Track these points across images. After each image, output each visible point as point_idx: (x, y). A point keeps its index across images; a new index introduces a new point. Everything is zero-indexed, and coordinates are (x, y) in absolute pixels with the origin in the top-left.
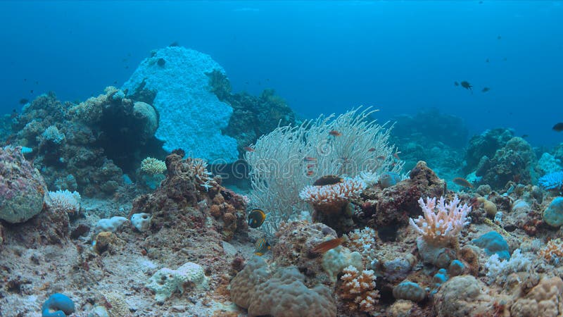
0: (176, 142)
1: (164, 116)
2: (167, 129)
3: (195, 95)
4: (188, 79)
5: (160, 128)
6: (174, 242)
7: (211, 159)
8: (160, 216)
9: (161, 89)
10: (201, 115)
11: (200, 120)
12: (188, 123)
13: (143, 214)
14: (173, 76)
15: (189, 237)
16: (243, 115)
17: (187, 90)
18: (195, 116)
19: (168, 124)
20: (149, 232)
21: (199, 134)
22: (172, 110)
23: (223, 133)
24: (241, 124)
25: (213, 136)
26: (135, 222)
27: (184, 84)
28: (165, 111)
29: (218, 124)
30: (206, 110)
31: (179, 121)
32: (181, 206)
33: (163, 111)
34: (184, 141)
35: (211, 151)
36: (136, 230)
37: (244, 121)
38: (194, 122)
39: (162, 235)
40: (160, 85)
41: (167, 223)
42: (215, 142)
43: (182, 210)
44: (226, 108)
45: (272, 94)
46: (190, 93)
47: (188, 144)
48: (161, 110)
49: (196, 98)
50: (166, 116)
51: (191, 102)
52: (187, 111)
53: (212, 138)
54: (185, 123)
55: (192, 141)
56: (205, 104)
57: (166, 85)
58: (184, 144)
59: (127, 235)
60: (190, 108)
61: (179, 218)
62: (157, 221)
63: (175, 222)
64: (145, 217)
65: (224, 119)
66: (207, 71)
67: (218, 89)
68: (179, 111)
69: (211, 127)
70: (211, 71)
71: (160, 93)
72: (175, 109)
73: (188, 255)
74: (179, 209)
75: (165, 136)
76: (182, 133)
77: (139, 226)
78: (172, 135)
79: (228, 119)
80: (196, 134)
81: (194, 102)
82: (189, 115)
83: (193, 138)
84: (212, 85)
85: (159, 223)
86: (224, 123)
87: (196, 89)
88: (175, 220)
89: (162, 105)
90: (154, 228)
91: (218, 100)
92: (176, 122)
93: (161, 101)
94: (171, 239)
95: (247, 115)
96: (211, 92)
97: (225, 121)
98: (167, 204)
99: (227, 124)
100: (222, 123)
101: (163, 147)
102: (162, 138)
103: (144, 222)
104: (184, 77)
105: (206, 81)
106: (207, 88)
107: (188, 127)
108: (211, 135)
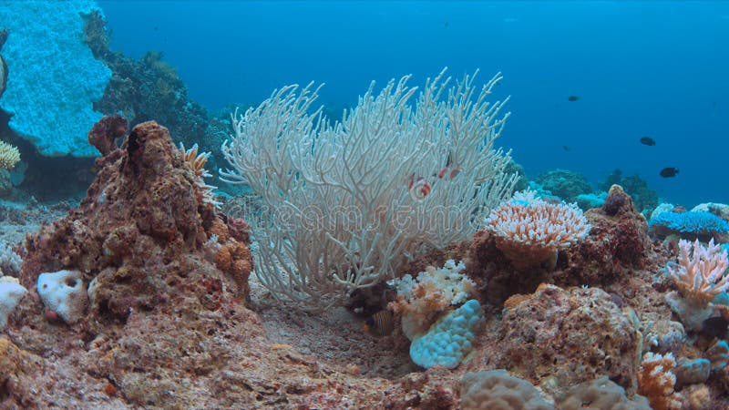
0: (29, 116)
1: (14, 73)
2: (17, 93)
3: (63, 45)
4: (55, 19)
5: (7, 92)
6: (185, 354)
7: (76, 147)
8: (120, 280)
9: (14, 30)
10: (67, 77)
11: (66, 84)
12: (48, 87)
13: (64, 273)
14: (35, 11)
15: (211, 333)
16: (122, 83)
17: (53, 35)
18: (58, 76)
19: (20, 86)
20: (93, 323)
21: (62, 105)
22: (26, 64)
23: (95, 109)
24: (117, 97)
25: (81, 112)
26: (52, 299)
27: (49, 26)
28: (17, 66)
29: (89, 93)
30: (75, 70)
31: (35, 82)
32: (173, 252)
33: (15, 64)
34: (40, 115)
35: (76, 135)
36: (58, 321)
37: (122, 92)
38: (57, 87)
39: (138, 331)
40: (15, 23)
41: (144, 298)
42: (83, 121)
43: (177, 264)
44: (103, 69)
45: (159, 59)
46: (56, 40)
47: (46, 121)
48: (11, 62)
49: (63, 49)
50: (18, 72)
51: (56, 53)
52: (49, 68)
53: (79, 115)
54: (44, 87)
55: (52, 116)
56: (74, 61)
57: (23, 25)
58: (41, 120)
59: (36, 335)
60: (53, 64)
61: (172, 284)
62: (115, 294)
63: (165, 295)
64: (71, 283)
65: (100, 85)
66: (83, 10)
67: (95, 40)
68: (37, 67)
69: (80, 97)
70: (88, 12)
71: (12, 36)
72: (33, 63)
73: (249, 388)
74: (167, 261)
75: (14, 106)
76: (38, 102)
77: (63, 309)
78: (23, 104)
79: (104, 88)
80: (58, 105)
81: (60, 55)
82: (51, 75)
83: (54, 111)
84: (87, 34)
85: (122, 300)
86: (99, 93)
87: (65, 37)
88: (163, 289)
89: (15, 55)
90: (111, 314)
91: (92, 57)
92: (32, 83)
93: (12, 49)
94: (173, 345)
95: (127, 84)
96: (86, 42)
97: (99, 90)
98: (140, 249)
99: (102, 94)
100: (96, 91)
101: (10, 123)
102: (9, 109)
103: (72, 296)
104: (50, 16)
105: (80, 25)
106: (81, 35)
107: (47, 94)
108: (79, 110)
